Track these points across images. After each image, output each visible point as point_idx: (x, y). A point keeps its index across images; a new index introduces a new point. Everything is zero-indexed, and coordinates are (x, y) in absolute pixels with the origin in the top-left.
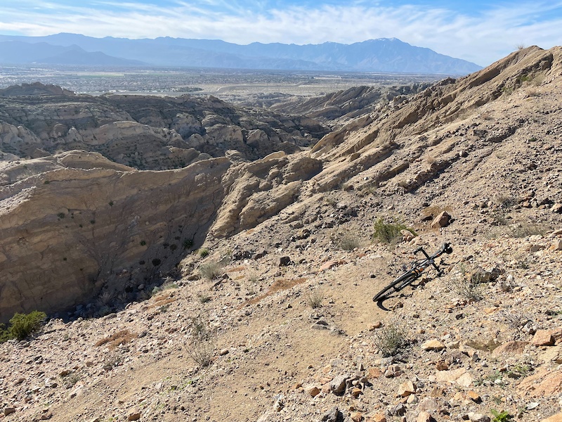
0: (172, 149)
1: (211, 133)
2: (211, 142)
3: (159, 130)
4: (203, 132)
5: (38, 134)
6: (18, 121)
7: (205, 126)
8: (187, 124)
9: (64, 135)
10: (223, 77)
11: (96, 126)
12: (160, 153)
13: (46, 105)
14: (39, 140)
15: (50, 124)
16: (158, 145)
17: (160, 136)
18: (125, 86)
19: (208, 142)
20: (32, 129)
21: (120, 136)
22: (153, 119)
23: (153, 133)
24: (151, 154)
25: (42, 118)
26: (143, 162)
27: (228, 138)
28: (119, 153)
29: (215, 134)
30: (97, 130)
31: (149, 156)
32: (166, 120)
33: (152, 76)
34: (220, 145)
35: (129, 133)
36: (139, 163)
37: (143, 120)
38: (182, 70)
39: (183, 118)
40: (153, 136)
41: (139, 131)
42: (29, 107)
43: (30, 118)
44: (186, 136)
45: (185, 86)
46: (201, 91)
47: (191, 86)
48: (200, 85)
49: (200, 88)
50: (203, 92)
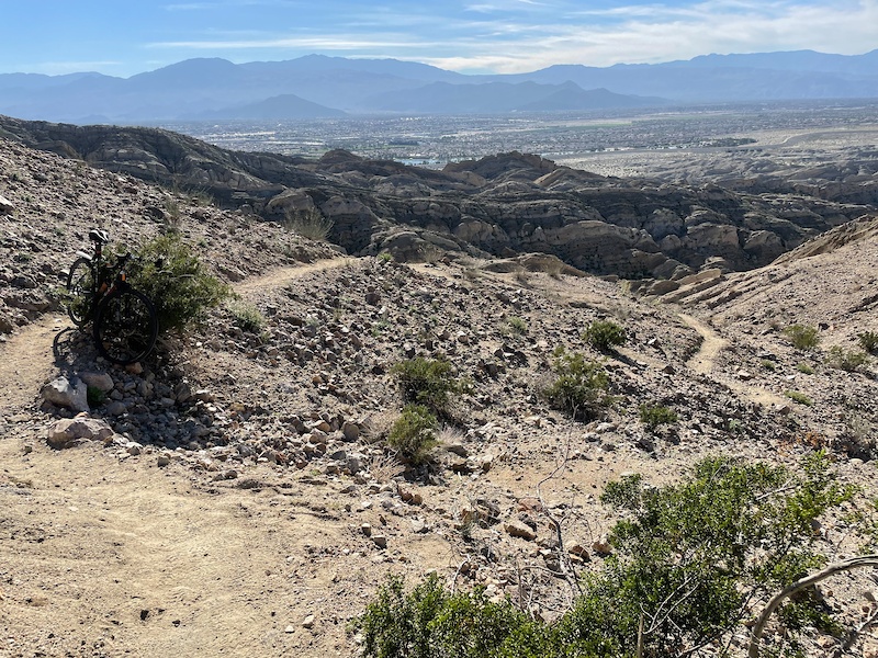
0: (636, 252)
1: (693, 233)
2: (690, 245)
3: (627, 230)
4: (682, 232)
5: (508, 233)
6: (493, 220)
7: (688, 225)
8: (665, 222)
9: (530, 234)
10: (801, 116)
11: (561, 225)
12: (621, 256)
13: (519, 203)
14: (508, 239)
15: (519, 222)
16: (621, 248)
17: (626, 237)
18: (630, 140)
19: (686, 245)
20: (504, 228)
21: (583, 237)
22: (624, 216)
23: (618, 233)
24: (611, 257)
25: (513, 217)
26: (601, 265)
27: (715, 240)
28: (578, 255)
29: (698, 236)
30: (562, 229)
31: (609, 260)
32: (639, 218)
33: (674, 122)
34: (702, 249)
35: (592, 234)
36: (596, 266)
37: (612, 218)
38: (728, 107)
39: (662, 215)
40: (617, 237)
41: (602, 232)
42: (504, 206)
43: (504, 216)
44: (658, 238)
45: (727, 136)
46: (752, 145)
47: (738, 136)
48: (754, 133)
49: (753, 138)
50: (756, 144)
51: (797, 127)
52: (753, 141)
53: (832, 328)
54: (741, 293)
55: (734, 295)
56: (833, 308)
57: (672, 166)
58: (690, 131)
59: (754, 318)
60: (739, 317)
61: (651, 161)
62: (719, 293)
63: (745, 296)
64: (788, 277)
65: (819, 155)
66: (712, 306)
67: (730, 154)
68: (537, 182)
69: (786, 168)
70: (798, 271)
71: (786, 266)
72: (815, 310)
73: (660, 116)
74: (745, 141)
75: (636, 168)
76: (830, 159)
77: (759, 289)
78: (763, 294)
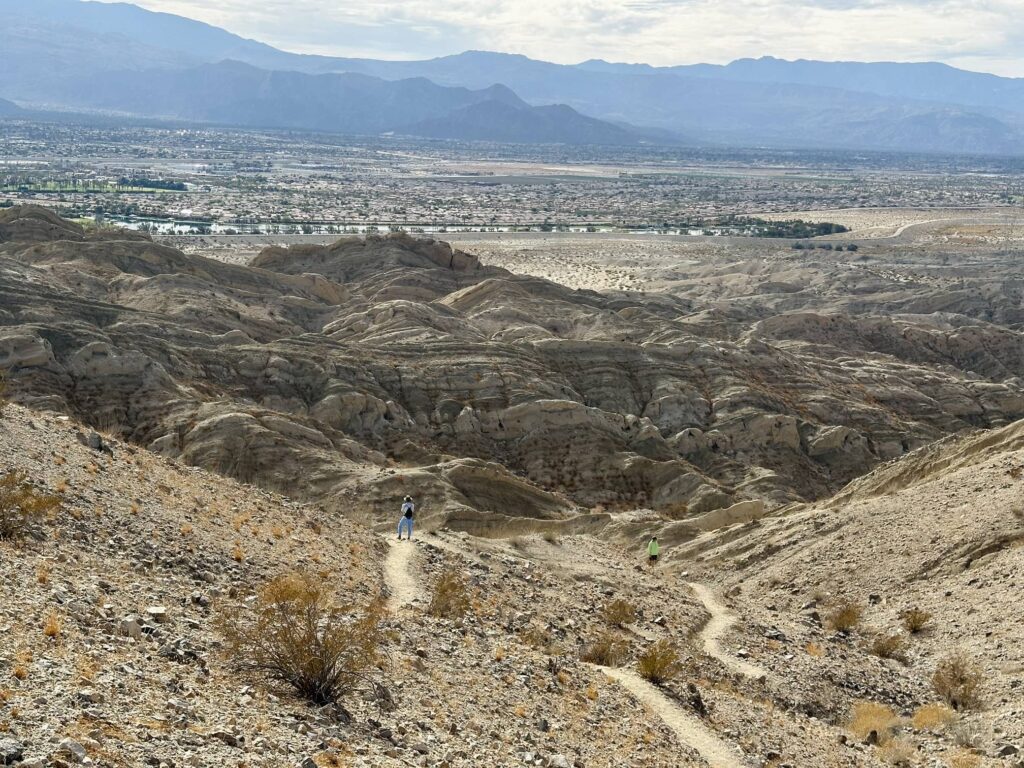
1: (726, 425)
3: (618, 416)
5: (414, 414)
6: (386, 390)
7: (718, 410)
9: (453, 419)
11: (505, 404)
12: (609, 464)
13: (432, 361)
15: (432, 396)
20: (405, 405)
21: (544, 427)
22: (611, 391)
23: (603, 423)
30: (507, 412)
32: (638, 395)
35: (559, 421)
37: (594, 392)
40: (601, 429)
42: (405, 365)
43: (405, 384)
44: (670, 432)
45: (792, 217)
46: (837, 236)
47: (815, 217)
48: (842, 213)
49: (840, 222)
50: (845, 235)
51: (918, 207)
52: (841, 229)
53: (884, 601)
54: (778, 548)
55: (771, 551)
56: (889, 574)
57: (695, 270)
58: (726, 202)
59: (793, 586)
60: (775, 583)
61: (656, 257)
62: (752, 546)
63: (785, 552)
64: (838, 526)
65: (956, 265)
66: (742, 566)
67: (799, 253)
68: (447, 301)
69: (896, 286)
70: (851, 519)
71: (837, 511)
72: (867, 576)
73: (674, 169)
74: (826, 229)
75: (628, 269)
76: (976, 273)
77: (802, 543)
78: (806, 552)
